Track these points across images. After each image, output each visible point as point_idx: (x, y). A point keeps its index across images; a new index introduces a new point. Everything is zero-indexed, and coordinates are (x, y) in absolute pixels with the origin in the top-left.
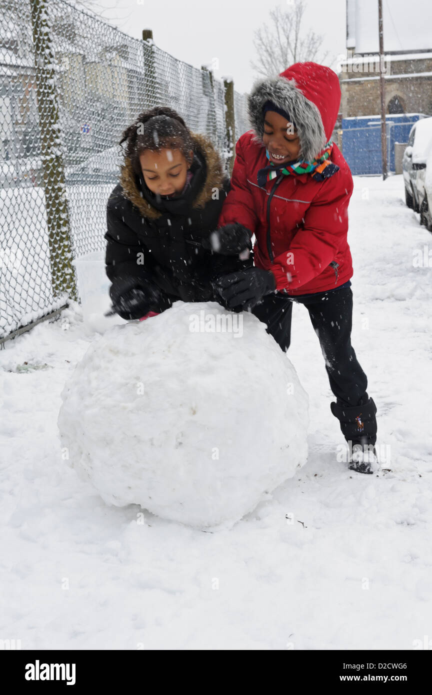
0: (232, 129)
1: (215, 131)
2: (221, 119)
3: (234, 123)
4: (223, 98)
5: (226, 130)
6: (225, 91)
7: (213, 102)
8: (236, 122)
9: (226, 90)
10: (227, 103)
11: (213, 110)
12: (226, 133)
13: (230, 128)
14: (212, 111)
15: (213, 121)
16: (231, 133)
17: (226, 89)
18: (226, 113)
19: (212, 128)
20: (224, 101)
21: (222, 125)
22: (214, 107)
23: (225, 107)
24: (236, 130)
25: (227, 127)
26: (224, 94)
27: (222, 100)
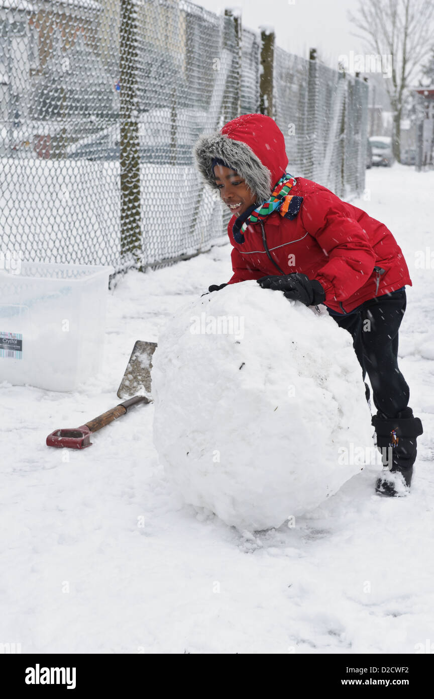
0: (267, 99)
1: (236, 99)
2: (251, 83)
3: (272, 91)
4: (259, 56)
5: (259, 99)
6: (261, 46)
7: (237, 60)
8: (275, 90)
9: (263, 45)
10: (264, 62)
11: (236, 70)
12: (259, 103)
13: (265, 97)
14: (233, 72)
15: (235, 85)
16: (266, 104)
17: (263, 42)
18: (262, 76)
19: (231, 95)
20: (260, 59)
21: (254, 92)
22: (237, 66)
23: (261, 68)
24: (274, 100)
25: (262, 96)
26: (260, 50)
27: (257, 58)
